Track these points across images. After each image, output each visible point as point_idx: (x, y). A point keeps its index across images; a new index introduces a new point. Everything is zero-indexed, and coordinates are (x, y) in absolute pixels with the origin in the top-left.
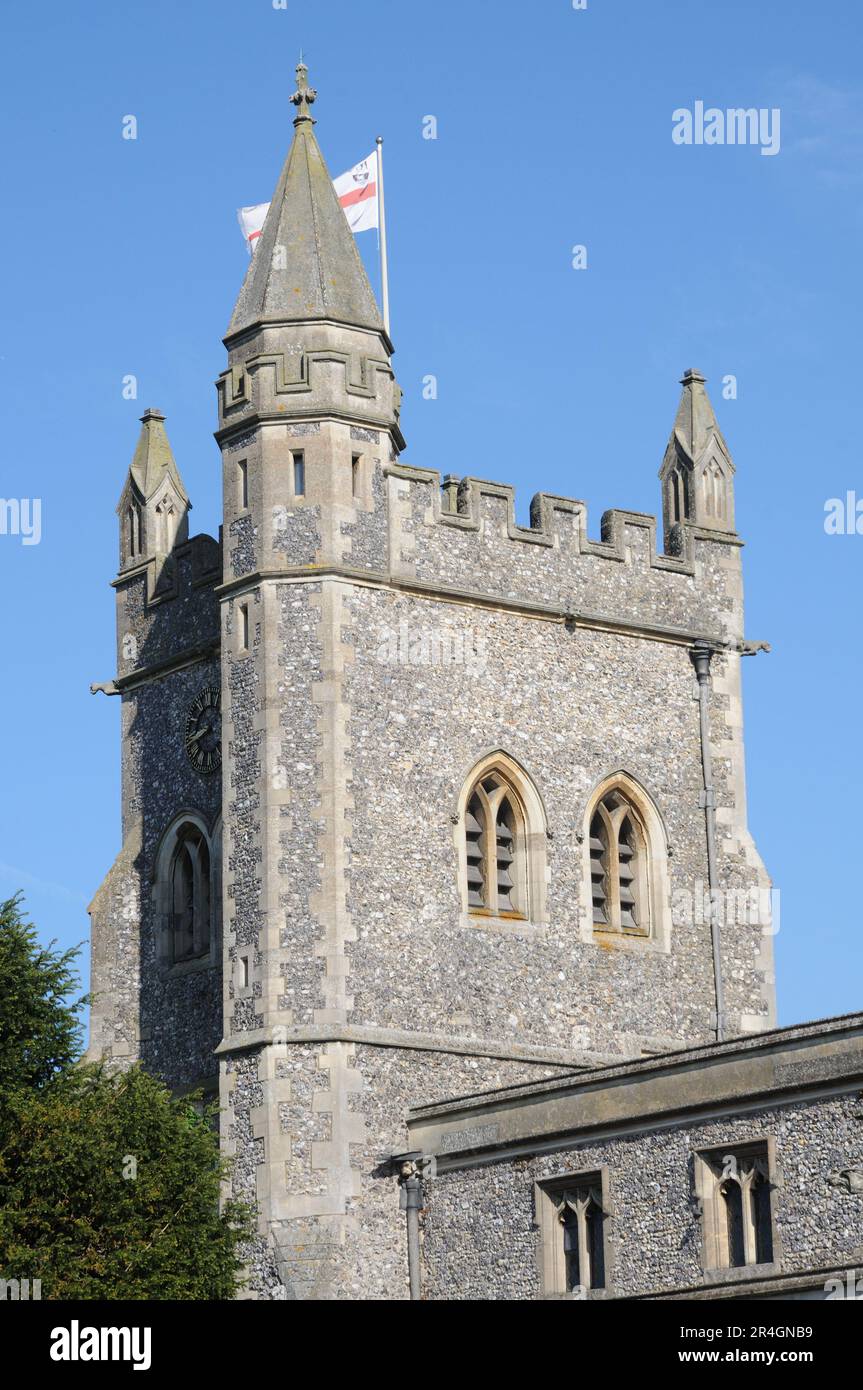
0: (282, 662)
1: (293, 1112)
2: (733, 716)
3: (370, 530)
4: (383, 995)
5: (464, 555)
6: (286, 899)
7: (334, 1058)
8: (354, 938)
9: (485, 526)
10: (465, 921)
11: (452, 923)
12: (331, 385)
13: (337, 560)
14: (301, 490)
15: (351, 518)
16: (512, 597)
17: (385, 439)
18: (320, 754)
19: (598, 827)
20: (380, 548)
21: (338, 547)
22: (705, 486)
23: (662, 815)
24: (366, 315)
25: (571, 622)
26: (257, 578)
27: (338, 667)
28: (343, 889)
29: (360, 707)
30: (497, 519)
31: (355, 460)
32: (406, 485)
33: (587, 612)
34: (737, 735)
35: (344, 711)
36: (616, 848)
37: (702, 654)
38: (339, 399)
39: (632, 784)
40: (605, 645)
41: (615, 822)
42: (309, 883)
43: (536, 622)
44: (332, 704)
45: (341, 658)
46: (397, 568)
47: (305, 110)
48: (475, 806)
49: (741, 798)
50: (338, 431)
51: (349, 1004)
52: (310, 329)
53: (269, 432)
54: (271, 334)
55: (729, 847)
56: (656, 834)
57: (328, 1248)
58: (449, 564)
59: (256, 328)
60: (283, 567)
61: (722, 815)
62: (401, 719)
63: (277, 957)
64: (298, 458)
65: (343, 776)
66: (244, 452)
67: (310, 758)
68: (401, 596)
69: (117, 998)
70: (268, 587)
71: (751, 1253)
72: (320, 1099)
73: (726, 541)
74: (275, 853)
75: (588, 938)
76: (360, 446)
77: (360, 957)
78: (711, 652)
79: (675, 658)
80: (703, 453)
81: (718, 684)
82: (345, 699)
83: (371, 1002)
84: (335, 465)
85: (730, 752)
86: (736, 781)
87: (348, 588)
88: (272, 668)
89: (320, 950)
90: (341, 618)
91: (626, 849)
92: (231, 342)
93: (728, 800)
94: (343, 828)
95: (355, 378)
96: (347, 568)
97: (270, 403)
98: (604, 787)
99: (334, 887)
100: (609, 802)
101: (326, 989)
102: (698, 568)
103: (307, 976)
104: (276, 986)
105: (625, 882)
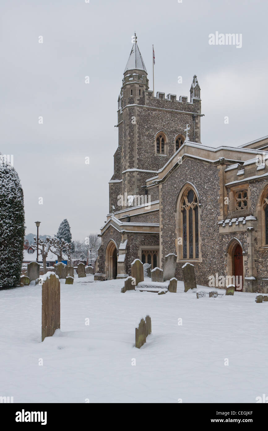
1: (130, 181)
6: (129, 152)
7: (135, 173)
8: (138, 157)
9: (160, 99)
10: (156, 155)
14: (132, 94)
15: (139, 98)
16: (164, 109)
19: (177, 141)
20: (143, 102)
22: (196, 92)
25: (173, 112)
28: (137, 151)
29: (140, 125)
32: (148, 93)
33: (176, 111)
35: (137, 126)
36: (180, 145)
39: (182, 135)
41: (180, 141)
43: (168, 112)
45: (137, 118)
46: (146, 105)
48: (158, 139)
51: (138, 166)
52: (134, 71)
53: (128, 87)
54: (128, 72)
60: (129, 106)
61: (196, 139)
63: (128, 160)
65: (137, 135)
68: (146, 109)
69: (117, 167)
72: (133, 179)
73: (199, 100)
74: (128, 146)
77: (139, 160)
78: (195, 116)
80: (196, 86)
81: (197, 121)
83: (141, 166)
85: (198, 131)
87: (138, 108)
89: (134, 159)
93: (198, 137)
94: (137, 142)
98: (178, 136)
101: (134, 164)
102: (194, 104)
104: (128, 164)
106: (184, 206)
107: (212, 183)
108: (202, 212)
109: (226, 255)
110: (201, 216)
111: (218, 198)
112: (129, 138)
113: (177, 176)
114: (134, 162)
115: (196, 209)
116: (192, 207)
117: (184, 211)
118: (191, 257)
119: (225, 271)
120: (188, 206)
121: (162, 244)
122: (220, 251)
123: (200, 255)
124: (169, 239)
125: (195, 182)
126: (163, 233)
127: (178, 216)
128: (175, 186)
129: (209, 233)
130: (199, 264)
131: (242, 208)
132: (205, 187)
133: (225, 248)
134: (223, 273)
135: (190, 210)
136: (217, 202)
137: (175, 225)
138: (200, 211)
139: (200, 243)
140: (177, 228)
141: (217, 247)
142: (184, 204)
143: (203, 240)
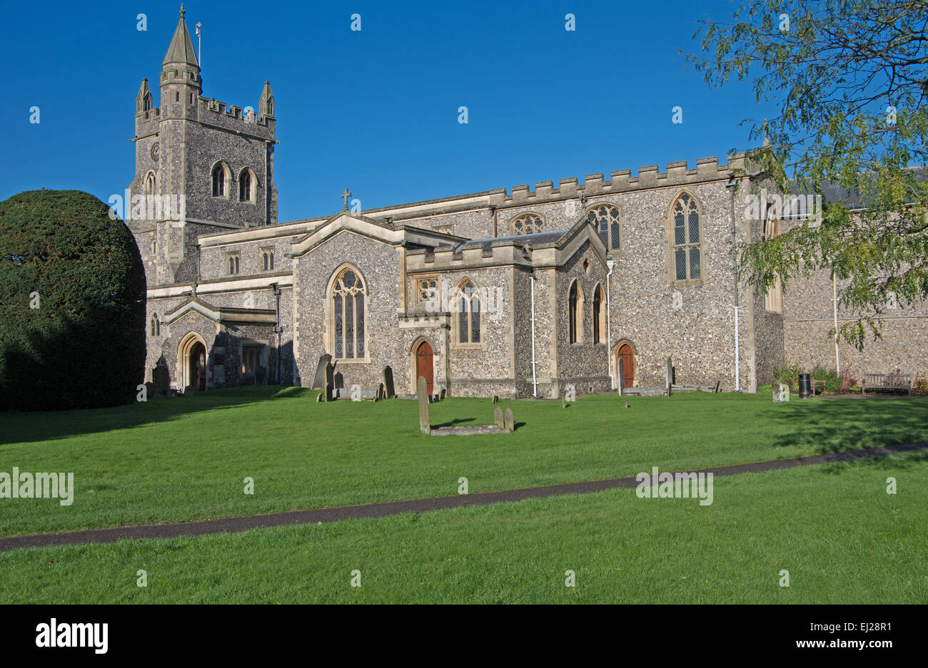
1: (173, 235)
3: (194, 111)
4: (193, 212)
5: (215, 118)
6: (173, 190)
8: (187, 199)
10: (212, 198)
11: (209, 197)
14: (178, 100)
15: (190, 108)
17: (198, 91)
18: (181, 159)
19: (242, 179)
20: (195, 116)
21: (187, 114)
23: (256, 177)
24: (195, 63)
25: (238, 134)
26: (168, 119)
28: (185, 189)
30: (223, 110)
31: (191, 95)
32: (202, 102)
33: (241, 132)
35: (187, 150)
36: (245, 183)
37: (266, 143)
38: (188, 80)
39: (249, 170)
40: (245, 140)
41: (246, 178)
42: (178, 187)
43: (230, 134)
44: (184, 148)
45: (186, 138)
47: (182, 15)
48: (215, 172)
50: (188, 88)
52: (182, 64)
53: (171, 87)
54: (173, 65)
55: (270, 184)
58: (212, 119)
59: (170, 63)
60: (173, 117)
61: (269, 177)
62: (199, 152)
65: (186, 164)
66: (166, 91)
70: (170, 121)
71: (269, 268)
73: (273, 119)
74: (171, 180)
75: (238, 202)
76: (193, 92)
77: (189, 203)
79: (260, 143)
81: (269, 150)
82: (187, 147)
84: (187, 95)
87: (188, 123)
88: (171, 139)
90: (187, 130)
93: (270, 174)
94: (186, 175)
95: (192, 76)
96: (188, 118)
97: (172, 80)
98: (244, 170)
100: (245, 173)
102: (266, 124)
105: (247, 191)
106: (339, 291)
107: (387, 267)
108: (371, 301)
109: (409, 355)
110: (369, 306)
111: (397, 286)
112: (173, 168)
113: (327, 251)
115: (360, 296)
116: (353, 294)
117: (337, 298)
118: (350, 355)
119: (407, 373)
120: (345, 292)
121: (298, 338)
122: (400, 351)
123: (367, 354)
124: (311, 333)
125: (360, 262)
126: (300, 325)
127: (329, 304)
128: (324, 264)
129: (382, 328)
130: (365, 366)
132: (377, 271)
133: (407, 346)
134: (403, 376)
135: (349, 297)
136: (395, 290)
137: (323, 315)
138: (367, 300)
139: (367, 339)
140: (327, 318)
141: (395, 345)
142: (338, 287)
143: (372, 335)
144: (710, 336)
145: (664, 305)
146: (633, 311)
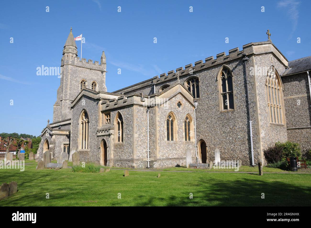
0: (65, 71)
1: (64, 105)
2: (105, 77)
3: (73, 62)
4: (72, 97)
6: (65, 89)
7: (67, 101)
8: (70, 92)
9: (83, 62)
11: (79, 91)
12: (70, 50)
13: (70, 64)
14: (68, 58)
15: (71, 61)
16: (86, 67)
17: (75, 55)
18: (68, 78)
19: (92, 85)
20: (74, 63)
21: (70, 63)
22: (104, 60)
23: (98, 84)
24: (74, 45)
25: (91, 69)
26: (64, 65)
27: (69, 72)
28: (69, 89)
29: (71, 75)
30: (85, 61)
31: (72, 56)
32: (77, 58)
33: (92, 68)
34: (105, 78)
35: (70, 75)
36: (94, 86)
37: (102, 72)
38: (71, 51)
39: (95, 82)
40: (94, 71)
41: (94, 84)
42: (66, 88)
43: (88, 69)
44: (69, 75)
45: (70, 71)
46: (75, 64)
47: (71, 30)
48: (81, 83)
49: (105, 83)
50: (71, 54)
51: (69, 97)
52: (69, 46)
53: (65, 54)
54: (66, 47)
55: (104, 86)
56: (97, 85)
57: (66, 115)
58: (80, 64)
59: (65, 46)
60: (66, 64)
61: (103, 84)
62: (75, 76)
63: (64, 94)
64: (68, 56)
65: (69, 80)
66: (64, 56)
67: (67, 79)
68: (76, 67)
69: (59, 97)
70: (65, 66)
72: (66, 104)
73: (105, 64)
74: (64, 86)
76: (73, 55)
77: (70, 94)
78: (103, 72)
79: (100, 72)
80: (103, 57)
81: (104, 74)
82: (70, 74)
83: (71, 97)
84: (70, 57)
85: (104, 80)
86: (105, 81)
87: (71, 66)
88: (65, 72)
89: (67, 93)
90: (70, 68)
91: (95, 86)
92: (64, 47)
93: (104, 83)
94: (69, 84)
95: (73, 50)
96: (71, 64)
97: (66, 52)
98: (93, 82)
99: (68, 88)
100: (94, 83)
101: (67, 96)
102: (102, 66)
103: (66, 95)
104: (64, 96)
105: (95, 89)
106: (83, 121)
107: (96, 109)
109: (100, 147)
113: (80, 105)
114: (67, 94)
117: (83, 124)
121: (72, 141)
122: (97, 146)
123: (89, 147)
124: (75, 138)
125: (88, 108)
126: (72, 135)
127: (80, 126)
128: (79, 110)
129: (93, 136)
130: (88, 152)
131: (108, 123)
132: (92, 111)
133: (99, 143)
135: (86, 123)
136: (97, 119)
139: (89, 141)
140: (79, 132)
141: (96, 143)
143: (90, 139)
144: (239, 137)
145: (218, 122)
146: (205, 126)
